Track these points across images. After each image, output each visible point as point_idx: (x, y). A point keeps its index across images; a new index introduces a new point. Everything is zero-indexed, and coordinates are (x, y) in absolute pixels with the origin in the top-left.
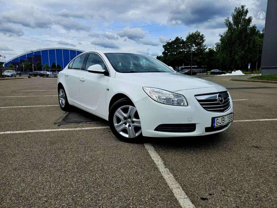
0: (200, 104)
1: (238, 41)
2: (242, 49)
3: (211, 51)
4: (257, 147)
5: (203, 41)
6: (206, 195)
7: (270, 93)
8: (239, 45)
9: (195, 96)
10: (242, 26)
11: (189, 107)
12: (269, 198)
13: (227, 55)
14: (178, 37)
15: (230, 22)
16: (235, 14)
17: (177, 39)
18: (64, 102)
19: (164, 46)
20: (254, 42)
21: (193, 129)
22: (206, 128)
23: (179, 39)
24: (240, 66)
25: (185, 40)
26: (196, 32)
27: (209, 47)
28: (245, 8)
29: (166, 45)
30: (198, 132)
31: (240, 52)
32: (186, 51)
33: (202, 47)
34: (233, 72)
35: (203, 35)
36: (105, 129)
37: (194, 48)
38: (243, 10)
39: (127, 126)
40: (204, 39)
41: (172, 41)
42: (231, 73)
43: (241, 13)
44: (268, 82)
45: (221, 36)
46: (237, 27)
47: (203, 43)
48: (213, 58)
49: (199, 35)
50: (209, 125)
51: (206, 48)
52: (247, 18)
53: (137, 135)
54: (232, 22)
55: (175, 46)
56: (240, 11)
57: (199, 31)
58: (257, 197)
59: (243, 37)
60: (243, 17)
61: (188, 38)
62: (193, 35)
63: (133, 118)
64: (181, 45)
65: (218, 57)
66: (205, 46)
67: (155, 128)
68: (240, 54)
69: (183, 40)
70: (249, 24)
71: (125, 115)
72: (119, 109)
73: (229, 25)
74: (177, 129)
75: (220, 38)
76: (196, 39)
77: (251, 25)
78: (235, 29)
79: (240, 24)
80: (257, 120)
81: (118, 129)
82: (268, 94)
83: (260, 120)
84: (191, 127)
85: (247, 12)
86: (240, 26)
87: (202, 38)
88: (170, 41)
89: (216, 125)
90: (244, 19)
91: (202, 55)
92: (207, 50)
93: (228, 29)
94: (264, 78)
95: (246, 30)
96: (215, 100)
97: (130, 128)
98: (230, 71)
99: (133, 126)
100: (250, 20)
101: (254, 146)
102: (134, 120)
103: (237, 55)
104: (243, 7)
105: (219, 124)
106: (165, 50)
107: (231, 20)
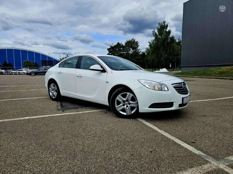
0: (175, 89)
1: (162, 47)
2: (166, 53)
3: (143, 54)
4: (204, 116)
5: (138, 47)
6: (193, 141)
7: (193, 84)
8: (163, 50)
9: (172, 84)
10: (165, 36)
11: (169, 92)
12: (225, 139)
13: (155, 57)
14: (119, 43)
15: (156, 33)
16: (159, 27)
17: (118, 44)
18: (55, 94)
19: (108, 49)
20: (173, 48)
21: (171, 105)
22: (179, 105)
23: (120, 44)
24: (164, 65)
25: (124, 45)
26: (132, 39)
27: (142, 51)
28: (166, 24)
29: (110, 48)
30: (175, 107)
31: (164, 55)
32: (125, 54)
33: (137, 50)
34: (160, 70)
35: (137, 42)
36: (101, 111)
37: (131, 51)
38: (165, 25)
39: (125, 107)
40: (139, 44)
41: (114, 46)
42: (159, 70)
43: (163, 27)
44: (188, 77)
45: (150, 43)
46: (161, 37)
47: (138, 48)
48: (146, 59)
49: (134, 41)
50: (181, 103)
51: (140, 52)
52: (167, 30)
53: (133, 112)
54: (157, 33)
55: (117, 49)
56: (162, 25)
57: (134, 39)
58: (219, 139)
59: (166, 44)
60: (165, 30)
61: (126, 44)
62: (130, 42)
63: (130, 101)
64: (122, 49)
65: (149, 58)
66: (139, 50)
67: (149, 106)
68: (164, 56)
69: (123, 45)
70: (169, 35)
71: (125, 99)
72: (120, 95)
73: (155, 35)
74: (162, 106)
75: (149, 44)
76: (132, 44)
77: (171, 35)
78: (160, 38)
79: (163, 35)
80: (196, 101)
81: (118, 109)
82: (192, 85)
83: (197, 101)
84: (171, 104)
85: (167, 26)
86: (163, 36)
87: (137, 43)
88: (113, 45)
89: (184, 103)
90: (166, 31)
91: (137, 57)
92: (141, 53)
93: (154, 38)
94: (184, 74)
95: (167, 39)
96: (182, 87)
97: (127, 108)
98: (158, 69)
99: (130, 106)
100: (169, 32)
101: (202, 116)
102: (131, 102)
103: (162, 57)
104: (164, 22)
105: (185, 102)
106: (109, 52)
107: (156, 31)
